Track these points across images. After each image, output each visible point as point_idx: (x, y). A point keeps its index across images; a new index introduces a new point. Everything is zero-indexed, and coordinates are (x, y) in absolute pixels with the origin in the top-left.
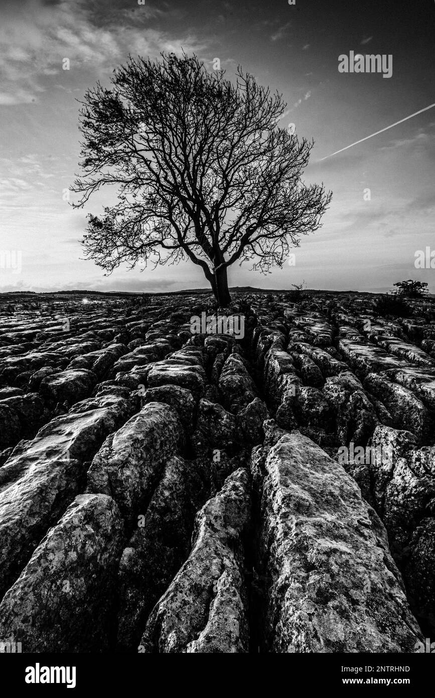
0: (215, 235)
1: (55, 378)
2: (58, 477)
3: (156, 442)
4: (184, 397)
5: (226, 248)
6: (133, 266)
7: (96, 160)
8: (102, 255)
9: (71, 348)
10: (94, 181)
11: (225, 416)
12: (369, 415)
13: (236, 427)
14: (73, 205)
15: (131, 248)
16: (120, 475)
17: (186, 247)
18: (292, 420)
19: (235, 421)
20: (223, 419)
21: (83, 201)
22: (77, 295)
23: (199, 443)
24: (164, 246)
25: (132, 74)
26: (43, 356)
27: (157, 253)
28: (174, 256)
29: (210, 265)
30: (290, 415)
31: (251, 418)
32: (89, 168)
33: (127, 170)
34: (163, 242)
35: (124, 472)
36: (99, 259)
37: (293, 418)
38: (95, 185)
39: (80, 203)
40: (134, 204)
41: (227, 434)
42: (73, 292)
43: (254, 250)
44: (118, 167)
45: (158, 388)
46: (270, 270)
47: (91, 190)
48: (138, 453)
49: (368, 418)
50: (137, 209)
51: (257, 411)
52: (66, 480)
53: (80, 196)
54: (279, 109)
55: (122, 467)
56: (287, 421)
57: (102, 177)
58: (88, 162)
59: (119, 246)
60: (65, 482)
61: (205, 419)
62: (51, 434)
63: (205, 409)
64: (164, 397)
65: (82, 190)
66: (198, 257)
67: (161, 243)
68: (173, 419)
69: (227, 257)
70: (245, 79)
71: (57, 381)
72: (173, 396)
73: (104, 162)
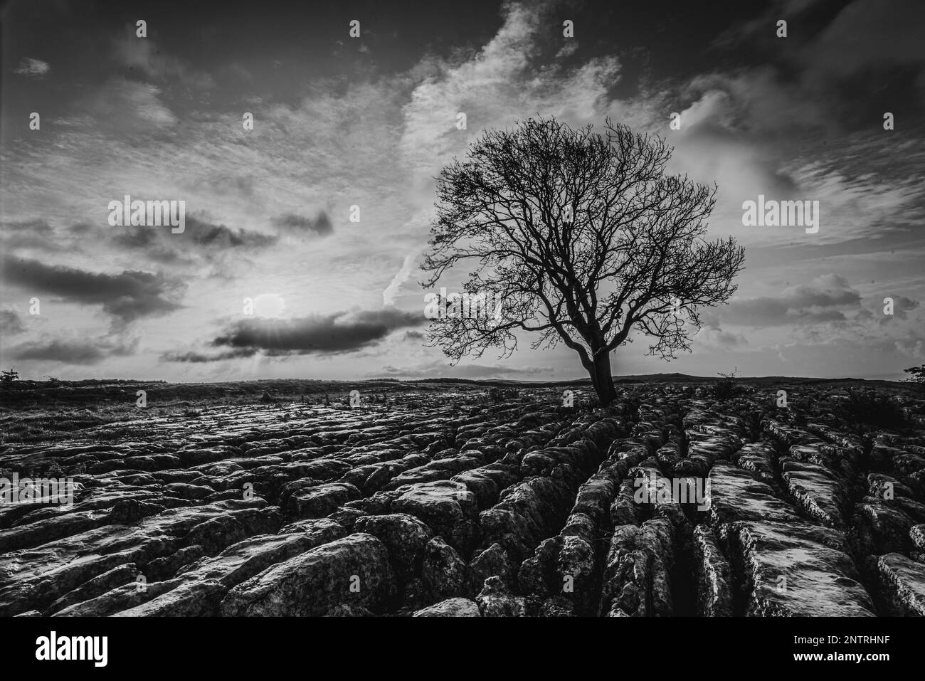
0: (591, 310)
1: (308, 492)
2: (192, 601)
3: (329, 582)
4: (407, 531)
5: (607, 327)
6: (481, 353)
7: (446, 236)
8: (450, 340)
9: (364, 456)
10: (447, 258)
11: (453, 564)
12: (633, 592)
13: (465, 582)
14: (423, 285)
15: (483, 332)
16: (248, 611)
17: (558, 326)
18: (539, 582)
19: (464, 573)
20: (450, 568)
21: (434, 279)
22: (445, 384)
23: (412, 596)
24: (524, 328)
25: (487, 146)
26: (325, 463)
27: (512, 337)
28: (550, 337)
29: (588, 350)
30: (537, 575)
31: (480, 571)
32: (438, 246)
33: (491, 240)
34: (524, 323)
35: (255, 608)
36: (448, 345)
37: (540, 579)
38: (446, 263)
39: (430, 282)
40: (487, 281)
41: (454, 590)
42: (442, 381)
43: (647, 328)
44: (482, 238)
45: (382, 516)
46: (675, 354)
47: (443, 267)
48: (290, 590)
49: (631, 596)
50: (490, 286)
51: (489, 563)
52: (203, 607)
53: (430, 274)
54: (665, 154)
55: (254, 603)
56: (532, 583)
57: (455, 253)
58: (440, 238)
59: (470, 329)
60: (200, 608)
61: (431, 565)
62: (234, 554)
63: (432, 551)
64: (386, 528)
65: (433, 268)
66: (574, 339)
67: (521, 324)
68: (374, 558)
69: (609, 338)
70: (616, 129)
71: (308, 496)
72: (396, 529)
73: (455, 238)
